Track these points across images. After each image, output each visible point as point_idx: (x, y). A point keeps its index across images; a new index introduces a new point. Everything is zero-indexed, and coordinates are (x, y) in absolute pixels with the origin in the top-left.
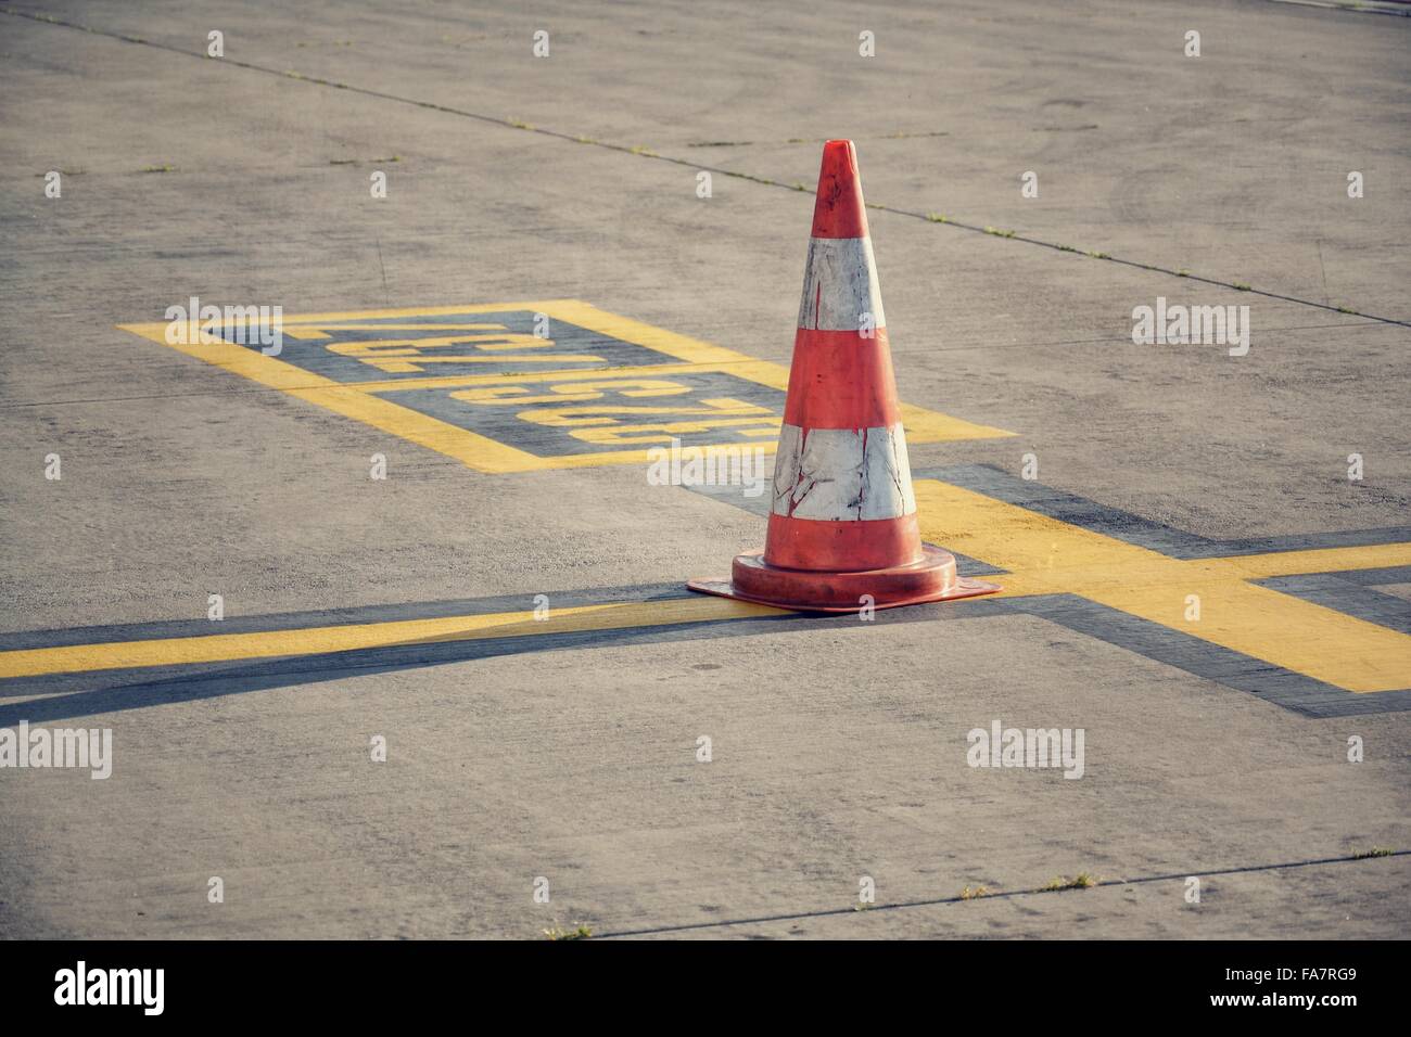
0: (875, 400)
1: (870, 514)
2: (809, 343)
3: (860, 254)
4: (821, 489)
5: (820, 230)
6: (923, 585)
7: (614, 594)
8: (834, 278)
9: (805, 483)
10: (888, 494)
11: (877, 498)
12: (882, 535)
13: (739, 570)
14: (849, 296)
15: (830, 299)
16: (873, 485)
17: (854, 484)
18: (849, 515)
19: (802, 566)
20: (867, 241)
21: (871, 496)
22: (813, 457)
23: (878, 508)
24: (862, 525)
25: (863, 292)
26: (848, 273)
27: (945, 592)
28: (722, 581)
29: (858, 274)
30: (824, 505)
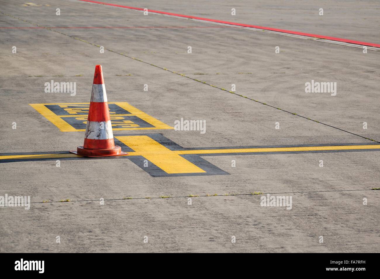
0: (103, 116)
1: (101, 138)
2: (93, 104)
3: (101, 88)
4: (92, 133)
5: (95, 83)
6: (110, 153)
7: (54, 153)
8: (96, 92)
9: (89, 132)
10: (105, 135)
11: (103, 135)
12: (105, 142)
13: (78, 148)
14: (99, 95)
15: (95, 96)
16: (102, 133)
17: (98, 132)
18: (97, 138)
19: (88, 148)
20: (103, 85)
21: (101, 135)
22: (91, 127)
23: (103, 137)
24: (99, 140)
25: (102, 95)
26: (99, 91)
27: (118, 154)
28: (75, 150)
29: (101, 91)
30: (93, 136)
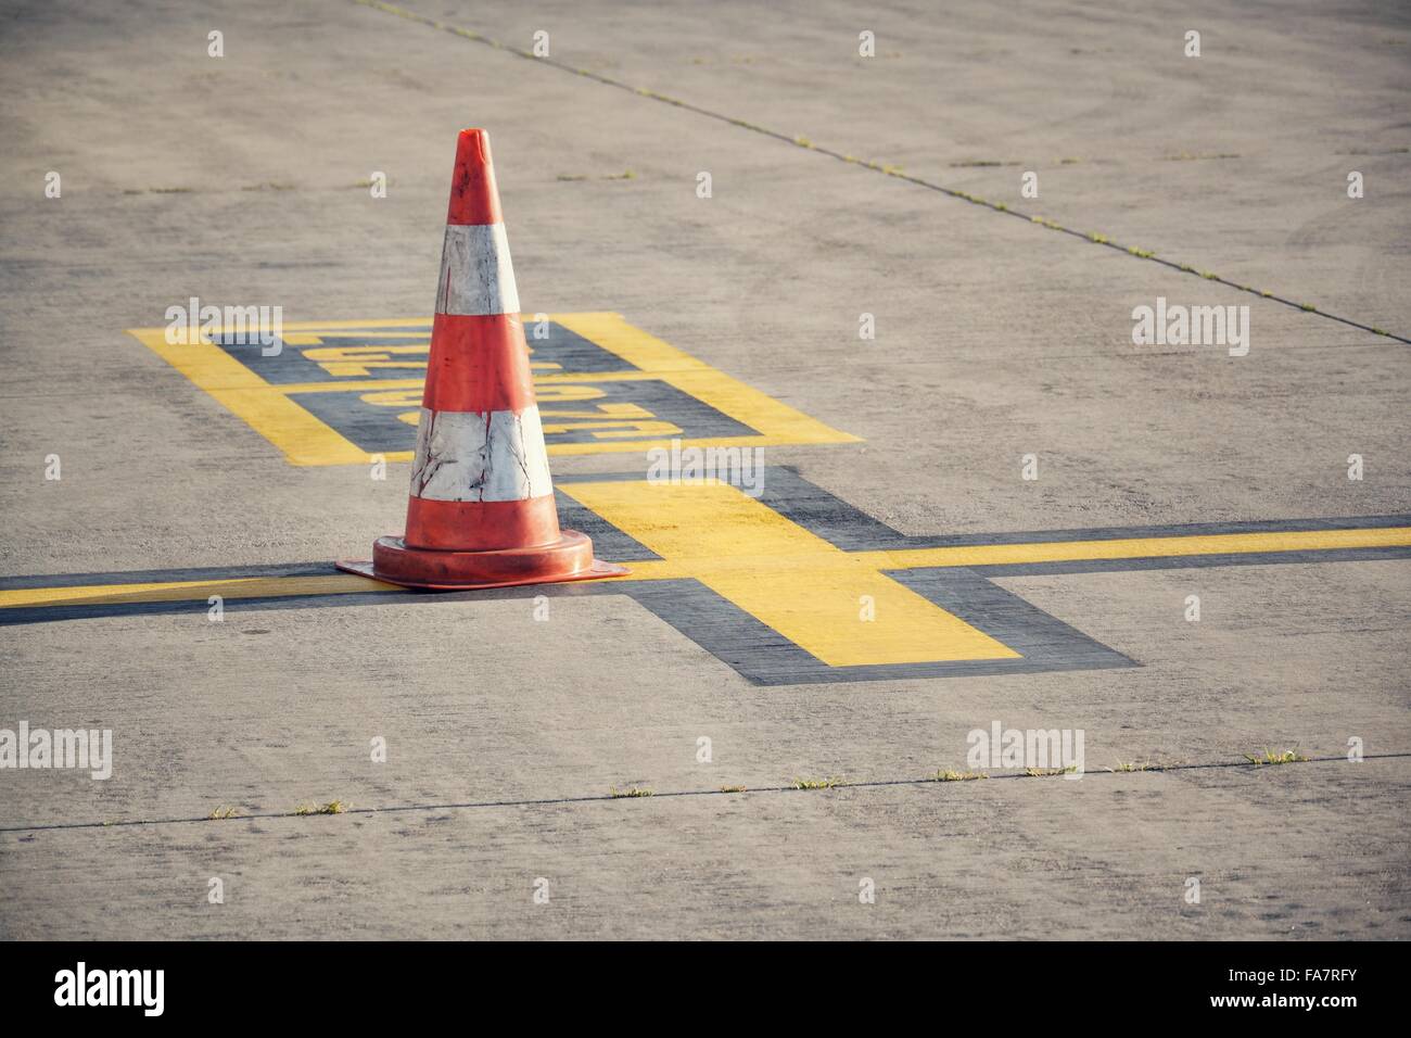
0: (500, 384)
1: (492, 495)
2: (447, 327)
3: (488, 242)
4: (446, 469)
5: (455, 217)
6: (541, 566)
7: (260, 571)
8: (462, 263)
9: (432, 465)
10: (512, 477)
11: (500, 480)
12: (508, 516)
13: (378, 549)
14: (476, 281)
15: (458, 284)
16: (495, 466)
17: (477, 466)
18: (470, 496)
19: (428, 546)
20: (499, 230)
21: (493, 478)
22: (439, 440)
23: (500, 489)
24: (484, 507)
25: (491, 278)
26: (476, 259)
27: (576, 571)
28: (364, 559)
29: (487, 260)
30: (450, 486)
